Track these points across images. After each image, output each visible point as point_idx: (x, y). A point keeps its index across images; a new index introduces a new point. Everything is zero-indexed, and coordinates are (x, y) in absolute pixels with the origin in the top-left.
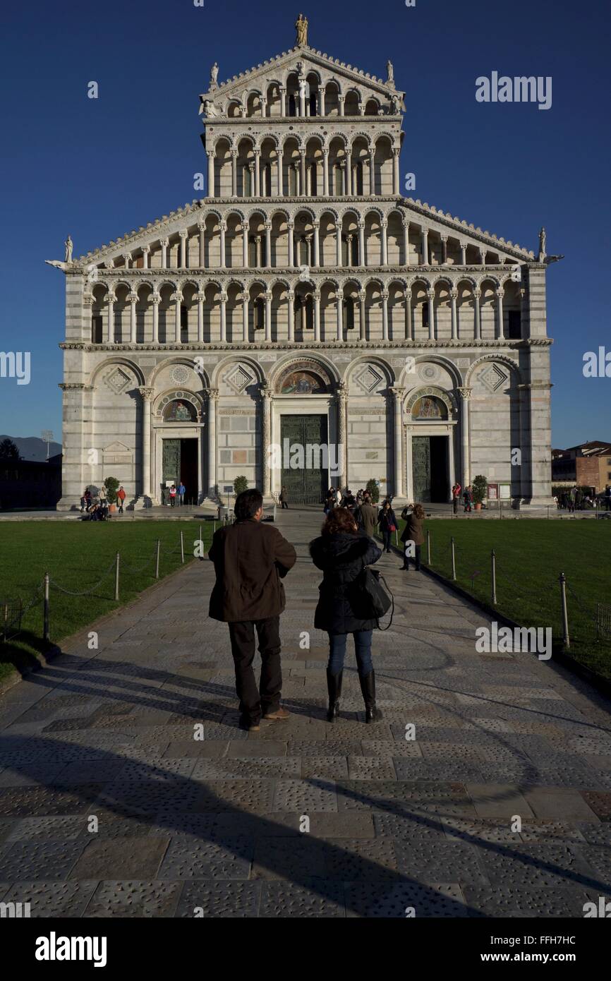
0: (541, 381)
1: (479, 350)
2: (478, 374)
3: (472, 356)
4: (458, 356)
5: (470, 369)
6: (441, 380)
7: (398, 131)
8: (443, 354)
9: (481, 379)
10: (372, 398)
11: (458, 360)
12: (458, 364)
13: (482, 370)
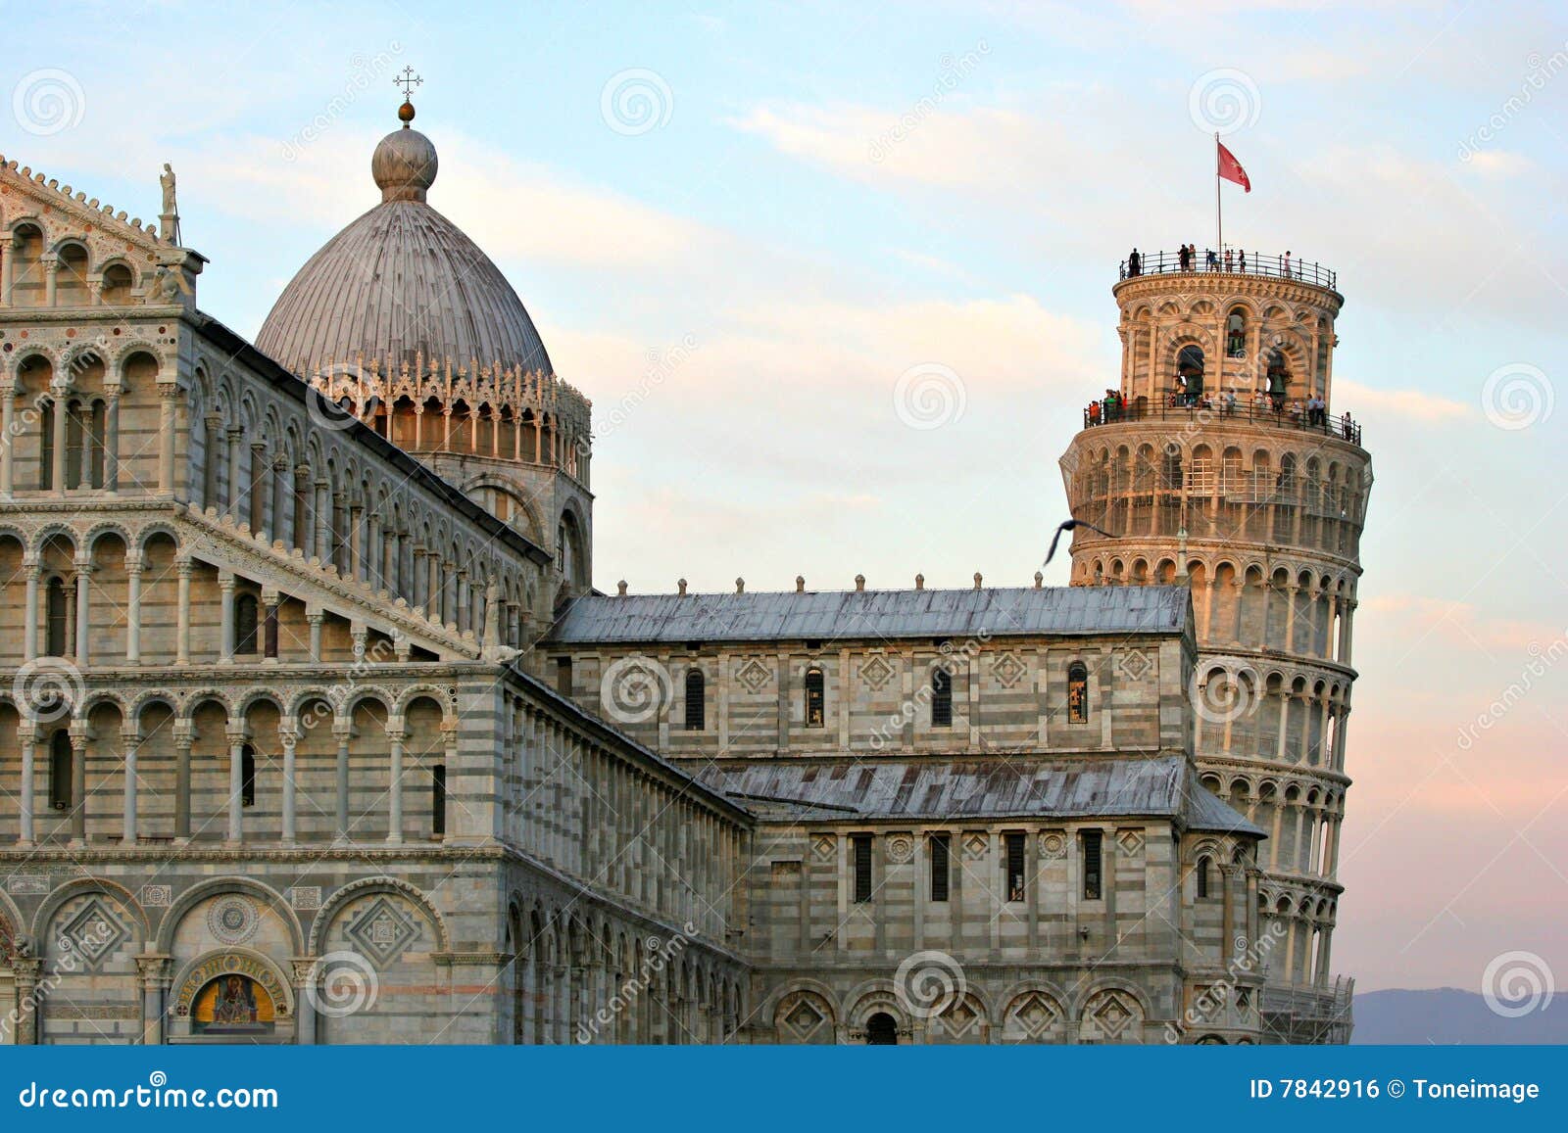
0: (474, 945)
1: (343, 868)
2: (346, 924)
3: (326, 882)
4: (291, 880)
5: (320, 913)
6: (259, 937)
7: (173, 341)
8: (259, 877)
9: (351, 936)
10: (99, 979)
11: (294, 892)
12: (294, 900)
13: (356, 914)
